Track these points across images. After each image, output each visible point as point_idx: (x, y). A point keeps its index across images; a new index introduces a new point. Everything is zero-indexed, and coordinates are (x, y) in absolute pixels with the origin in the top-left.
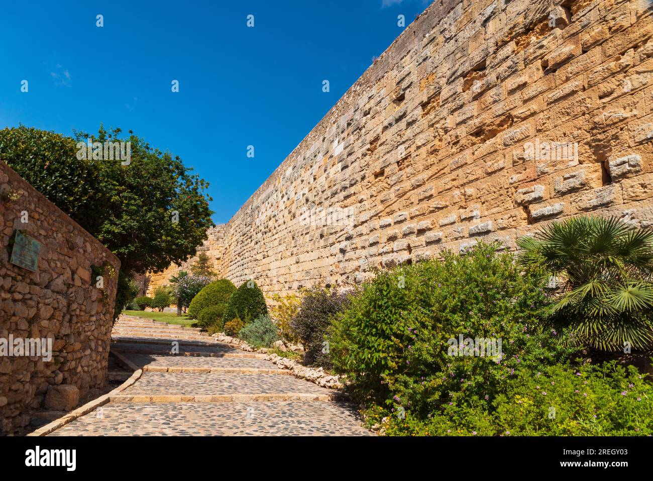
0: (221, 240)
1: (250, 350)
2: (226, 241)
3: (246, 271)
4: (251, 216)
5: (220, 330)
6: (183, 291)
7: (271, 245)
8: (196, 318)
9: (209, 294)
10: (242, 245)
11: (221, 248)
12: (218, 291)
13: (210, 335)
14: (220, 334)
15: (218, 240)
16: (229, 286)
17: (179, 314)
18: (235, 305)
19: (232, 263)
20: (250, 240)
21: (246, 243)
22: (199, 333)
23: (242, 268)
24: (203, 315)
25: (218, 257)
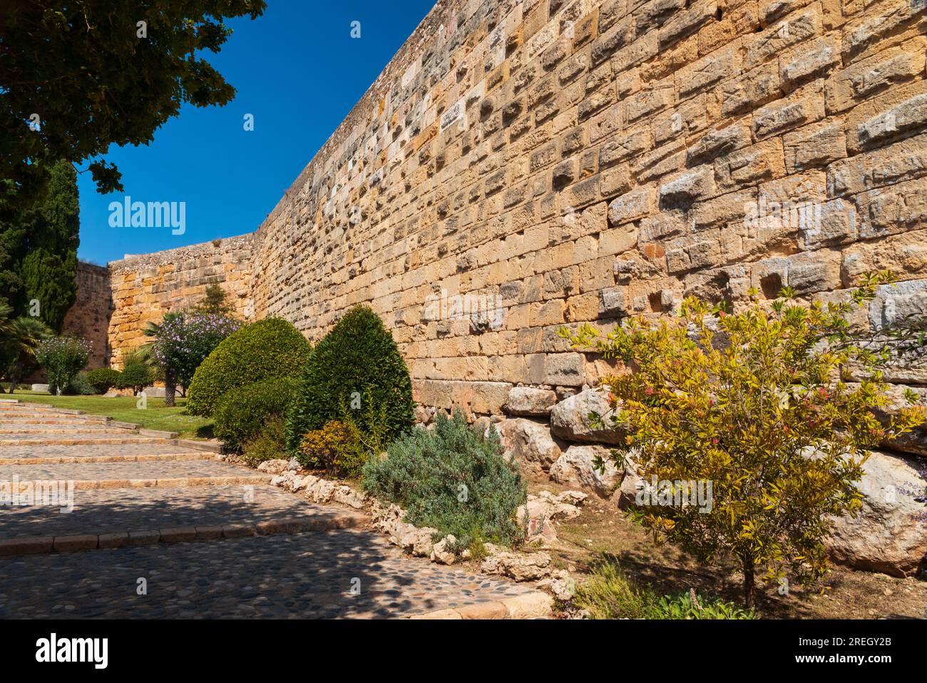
0: (247, 262)
1: (443, 556)
2: (257, 263)
3: (307, 311)
4: (312, 201)
5: (279, 449)
6: (172, 352)
7: (372, 247)
8: (207, 414)
9: (239, 355)
10: (292, 263)
11: (247, 277)
12: (263, 347)
13: (252, 465)
14: (284, 462)
15: (240, 261)
16: (287, 334)
17: (171, 402)
18: (326, 379)
19: (273, 300)
20: (311, 249)
21: (302, 256)
22: (219, 457)
23: (296, 305)
24: (228, 411)
25: (242, 292)
